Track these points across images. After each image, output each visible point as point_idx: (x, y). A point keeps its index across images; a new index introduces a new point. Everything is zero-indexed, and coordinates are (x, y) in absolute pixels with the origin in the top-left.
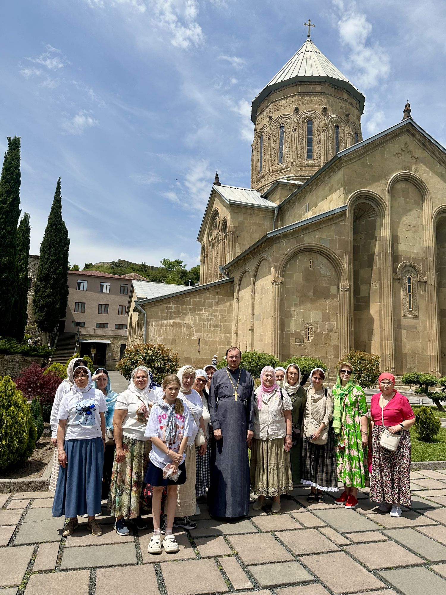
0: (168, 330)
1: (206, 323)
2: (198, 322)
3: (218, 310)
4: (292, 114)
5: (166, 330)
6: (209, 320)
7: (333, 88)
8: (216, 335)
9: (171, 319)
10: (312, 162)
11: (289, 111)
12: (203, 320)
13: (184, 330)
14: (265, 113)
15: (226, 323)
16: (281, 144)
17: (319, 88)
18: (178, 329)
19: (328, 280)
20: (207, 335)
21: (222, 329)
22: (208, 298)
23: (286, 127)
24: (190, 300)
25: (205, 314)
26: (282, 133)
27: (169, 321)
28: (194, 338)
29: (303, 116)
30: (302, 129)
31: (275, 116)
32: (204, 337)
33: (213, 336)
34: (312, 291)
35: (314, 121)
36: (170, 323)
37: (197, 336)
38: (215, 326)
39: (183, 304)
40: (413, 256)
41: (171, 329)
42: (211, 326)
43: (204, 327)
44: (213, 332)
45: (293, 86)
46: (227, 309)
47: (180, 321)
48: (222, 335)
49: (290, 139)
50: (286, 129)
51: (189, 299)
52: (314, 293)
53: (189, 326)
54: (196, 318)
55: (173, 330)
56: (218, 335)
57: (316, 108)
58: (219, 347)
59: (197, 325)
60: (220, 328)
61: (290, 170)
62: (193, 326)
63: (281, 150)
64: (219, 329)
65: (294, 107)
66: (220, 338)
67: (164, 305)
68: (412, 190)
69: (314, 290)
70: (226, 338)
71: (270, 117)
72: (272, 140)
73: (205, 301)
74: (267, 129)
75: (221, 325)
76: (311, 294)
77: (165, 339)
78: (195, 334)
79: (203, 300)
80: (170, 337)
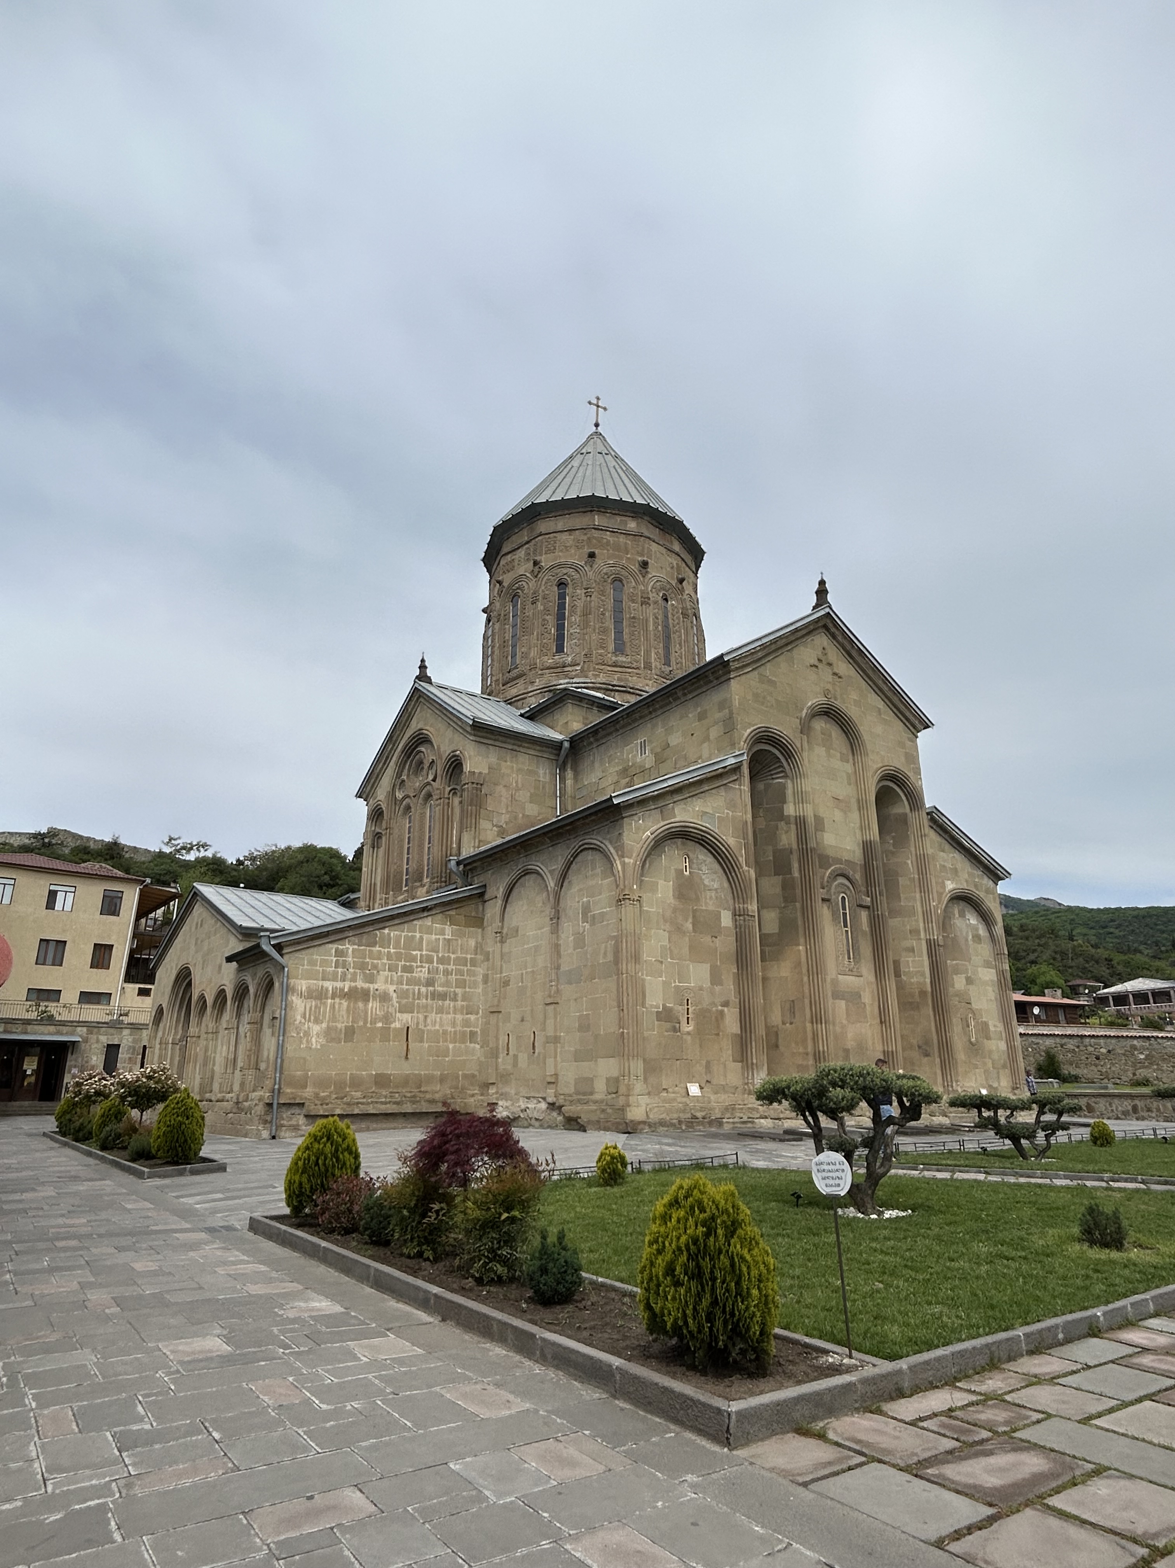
0: (337, 1006)
1: (423, 989)
2: (405, 987)
3: (449, 957)
4: (582, 563)
5: (333, 1006)
6: (430, 983)
7: (657, 527)
8: (444, 1016)
9: (344, 981)
10: (624, 659)
11: (577, 558)
12: (417, 982)
13: (373, 1006)
14: (521, 553)
15: (467, 990)
16: (561, 616)
17: (632, 525)
18: (360, 1005)
19: (717, 898)
20: (426, 1017)
21: (459, 1003)
22: (429, 931)
23: (570, 586)
24: (389, 934)
25: (422, 967)
26: (562, 597)
27: (339, 984)
28: (397, 1025)
29: (604, 571)
30: (603, 593)
31: (546, 561)
32: (418, 1023)
33: (438, 1020)
34: (690, 920)
35: (625, 582)
36: (342, 990)
37: (402, 1020)
38: (443, 996)
39: (374, 944)
40: (846, 856)
41: (345, 1004)
42: (434, 996)
43: (419, 999)
44: (440, 1010)
45: (585, 512)
46: (469, 956)
47: (366, 985)
48: (459, 1017)
49: (579, 611)
50: (569, 590)
51: (386, 931)
52: (694, 925)
53: (384, 998)
54: (402, 976)
55: (348, 1007)
56: (450, 1016)
57: (628, 558)
58: (451, 1046)
59: (402, 995)
60: (455, 999)
61: (582, 670)
62: (395, 995)
63: (560, 628)
64: (452, 1004)
65: (587, 550)
66: (454, 1024)
67: (330, 946)
68: (835, 732)
69: (694, 917)
70: (467, 1023)
71: (536, 563)
72: (540, 607)
73: (421, 938)
74: (530, 586)
75: (456, 994)
76: (689, 926)
77: (328, 1027)
78: (398, 1015)
79: (418, 935)
80: (339, 1025)
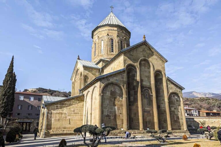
1: (73, 112)
4: (106, 36)
5: (56, 115)
6: (74, 111)
9: (58, 111)
10: (113, 53)
12: (71, 111)
13: (63, 115)
14: (96, 35)
15: (81, 112)
18: (61, 115)
19: (119, 95)
20: (73, 117)
22: (74, 102)
23: (104, 41)
24: (66, 103)
29: (110, 37)
30: (110, 42)
31: (100, 37)
32: (71, 118)
35: (114, 39)
36: (57, 113)
37: (68, 117)
38: (76, 113)
39: (63, 105)
40: (148, 86)
41: (58, 115)
43: (72, 114)
44: (76, 116)
45: (106, 27)
47: (62, 112)
49: (105, 45)
53: (65, 114)
54: (69, 110)
57: (114, 35)
59: (69, 113)
60: (79, 114)
61: (106, 56)
62: (67, 113)
65: (107, 34)
66: (78, 118)
67: (55, 105)
68: (147, 64)
69: (114, 98)
70: (81, 118)
71: (98, 37)
72: (99, 45)
74: (97, 41)
76: (113, 100)
77: (55, 119)
79: (72, 103)
80: (57, 119)
